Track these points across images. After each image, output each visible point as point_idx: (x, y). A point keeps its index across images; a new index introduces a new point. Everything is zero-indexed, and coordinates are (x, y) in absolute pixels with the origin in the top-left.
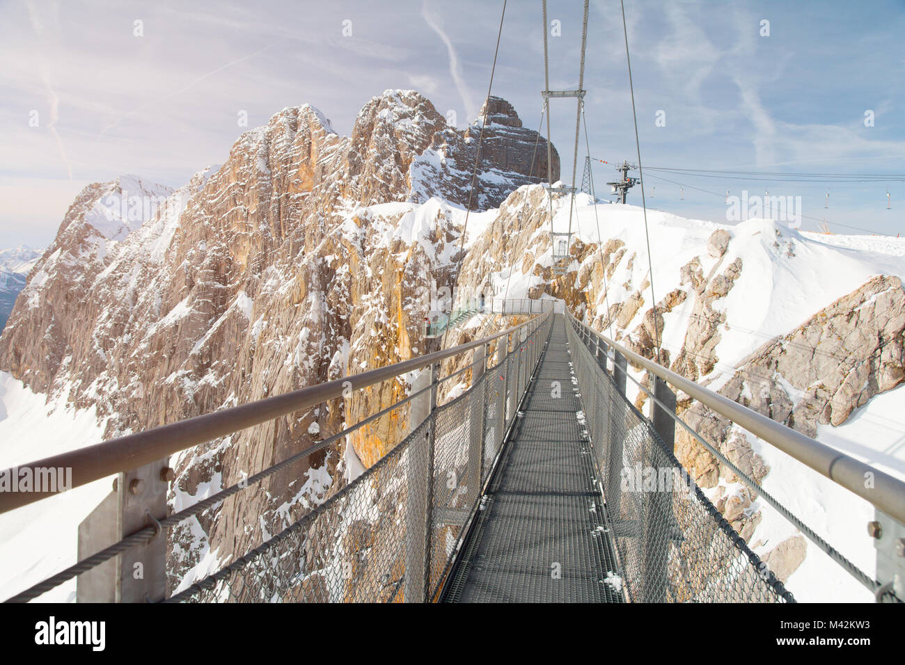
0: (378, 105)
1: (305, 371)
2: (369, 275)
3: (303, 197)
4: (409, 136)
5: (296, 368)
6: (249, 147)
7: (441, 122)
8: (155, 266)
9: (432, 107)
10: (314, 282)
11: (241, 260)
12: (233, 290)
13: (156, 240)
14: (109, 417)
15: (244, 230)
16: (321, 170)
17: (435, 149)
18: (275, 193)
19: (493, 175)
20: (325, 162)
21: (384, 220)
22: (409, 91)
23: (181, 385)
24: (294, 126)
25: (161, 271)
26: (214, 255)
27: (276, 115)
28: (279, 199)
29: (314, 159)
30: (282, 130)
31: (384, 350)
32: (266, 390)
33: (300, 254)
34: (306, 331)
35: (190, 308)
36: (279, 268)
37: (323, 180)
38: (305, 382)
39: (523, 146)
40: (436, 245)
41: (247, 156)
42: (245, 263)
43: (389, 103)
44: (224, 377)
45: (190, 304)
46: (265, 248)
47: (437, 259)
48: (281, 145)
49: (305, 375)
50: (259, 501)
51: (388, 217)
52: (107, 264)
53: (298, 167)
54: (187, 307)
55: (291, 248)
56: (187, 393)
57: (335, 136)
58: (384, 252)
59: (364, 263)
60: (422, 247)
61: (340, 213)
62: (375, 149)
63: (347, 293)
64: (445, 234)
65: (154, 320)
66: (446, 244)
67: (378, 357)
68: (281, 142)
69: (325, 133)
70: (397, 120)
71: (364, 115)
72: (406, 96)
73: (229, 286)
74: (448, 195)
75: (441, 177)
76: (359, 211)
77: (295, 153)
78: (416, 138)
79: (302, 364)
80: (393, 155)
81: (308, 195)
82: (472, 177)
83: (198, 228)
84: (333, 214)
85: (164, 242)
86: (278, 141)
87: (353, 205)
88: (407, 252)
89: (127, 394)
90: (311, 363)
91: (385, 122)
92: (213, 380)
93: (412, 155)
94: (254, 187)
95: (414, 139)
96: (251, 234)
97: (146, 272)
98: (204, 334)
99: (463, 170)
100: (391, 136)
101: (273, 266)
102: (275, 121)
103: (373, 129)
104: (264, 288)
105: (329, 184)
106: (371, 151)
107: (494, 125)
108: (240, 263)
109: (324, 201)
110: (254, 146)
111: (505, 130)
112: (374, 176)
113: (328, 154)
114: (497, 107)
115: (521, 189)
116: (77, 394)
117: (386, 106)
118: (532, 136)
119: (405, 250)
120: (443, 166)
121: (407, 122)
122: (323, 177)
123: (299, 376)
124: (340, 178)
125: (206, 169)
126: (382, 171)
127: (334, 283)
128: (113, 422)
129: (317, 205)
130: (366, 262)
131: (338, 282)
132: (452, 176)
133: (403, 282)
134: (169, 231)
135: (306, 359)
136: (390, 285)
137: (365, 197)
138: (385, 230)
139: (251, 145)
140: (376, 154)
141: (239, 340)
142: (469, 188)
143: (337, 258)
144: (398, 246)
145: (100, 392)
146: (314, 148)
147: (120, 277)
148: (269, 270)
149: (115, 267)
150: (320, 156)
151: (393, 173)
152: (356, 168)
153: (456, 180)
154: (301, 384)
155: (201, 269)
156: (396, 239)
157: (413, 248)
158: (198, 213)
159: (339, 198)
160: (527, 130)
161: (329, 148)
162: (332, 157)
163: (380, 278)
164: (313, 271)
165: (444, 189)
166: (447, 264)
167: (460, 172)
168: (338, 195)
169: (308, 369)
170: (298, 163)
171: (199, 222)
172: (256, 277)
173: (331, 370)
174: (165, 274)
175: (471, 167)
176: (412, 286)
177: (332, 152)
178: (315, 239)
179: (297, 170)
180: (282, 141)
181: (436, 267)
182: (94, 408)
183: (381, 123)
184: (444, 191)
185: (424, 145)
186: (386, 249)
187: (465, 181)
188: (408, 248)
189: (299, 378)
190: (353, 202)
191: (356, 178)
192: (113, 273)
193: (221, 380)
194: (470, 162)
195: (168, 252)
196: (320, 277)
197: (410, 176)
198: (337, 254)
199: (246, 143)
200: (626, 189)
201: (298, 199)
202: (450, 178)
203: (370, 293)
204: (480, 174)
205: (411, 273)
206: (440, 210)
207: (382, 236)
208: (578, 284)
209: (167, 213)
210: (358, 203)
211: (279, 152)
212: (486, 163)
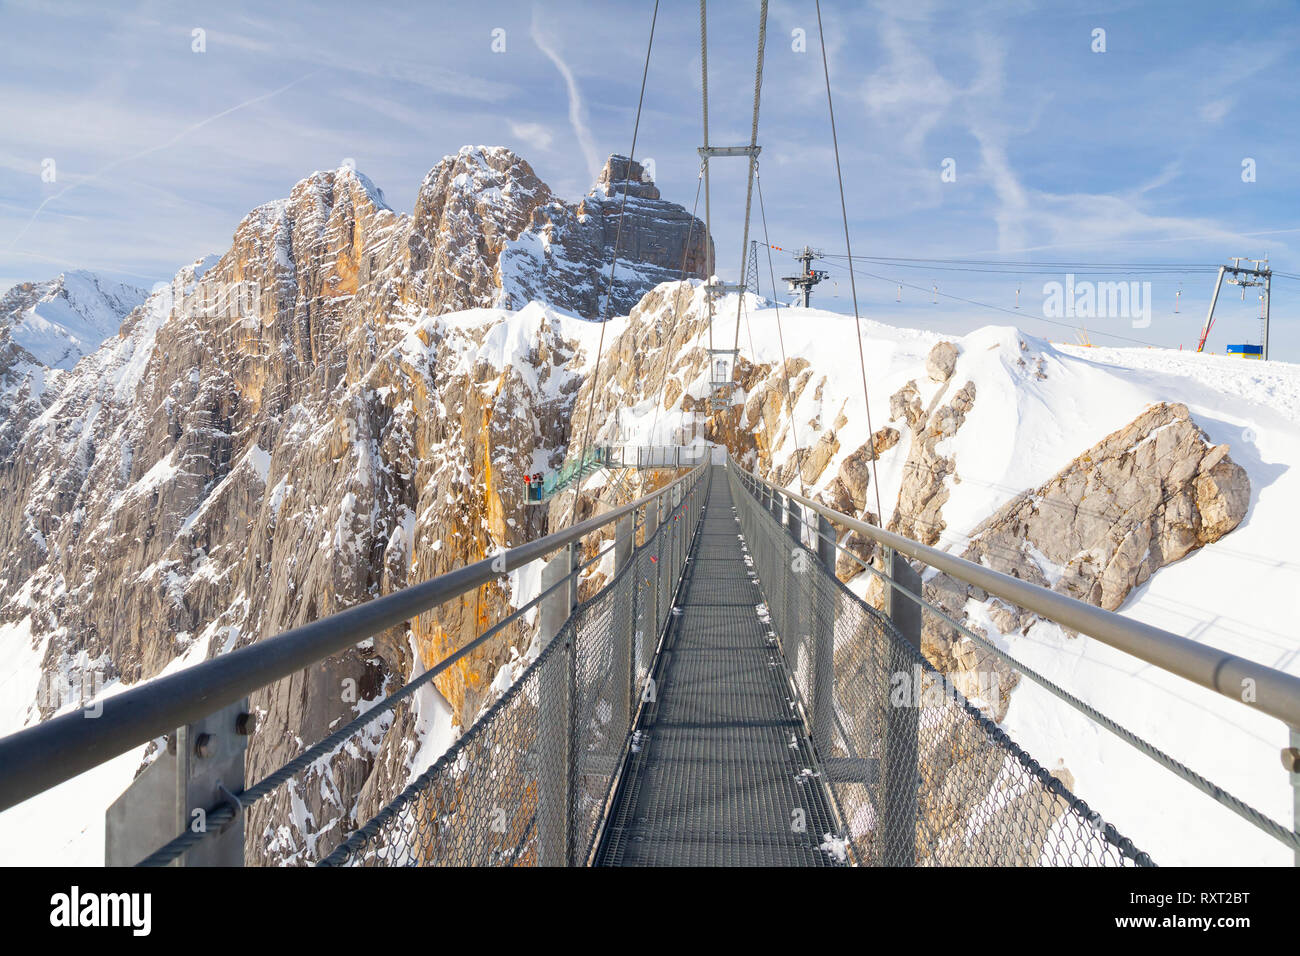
0: (451, 168)
1: (350, 557)
2: (443, 414)
3: (343, 303)
4: (497, 213)
5: (337, 553)
6: (263, 230)
7: (543, 193)
8: (122, 406)
9: (531, 171)
10: (361, 427)
11: (253, 396)
12: (241, 439)
13: (121, 369)
14: (51, 634)
15: (256, 351)
16: (369, 263)
17: (536, 231)
18: (302, 297)
19: (619, 267)
20: (376, 251)
21: (463, 335)
22: (497, 148)
23: (164, 583)
24: (329, 199)
25: (131, 414)
26: (211, 389)
27: (301, 182)
28: (308, 306)
29: (358, 246)
30: (311, 204)
31: (465, 523)
32: (292, 586)
33: (340, 385)
34: (351, 499)
35: (176, 468)
36: (310, 407)
37: (372, 278)
38: (351, 572)
39: (661, 227)
40: (539, 369)
41: (259, 242)
42: (258, 400)
43: (468, 166)
44: (228, 569)
45: (176, 462)
46: (288, 377)
47: (540, 390)
48: (310, 226)
49: (350, 563)
50: (285, 751)
51: (469, 330)
52: (47, 405)
53: (335, 258)
54: (171, 466)
55: (326, 377)
56: (173, 594)
57: (389, 213)
58: (464, 381)
59: (434, 398)
60: (518, 373)
61: (398, 325)
62: (448, 232)
63: (409, 442)
64: (551, 354)
65: (121, 487)
66: (554, 369)
67: (457, 534)
68: (310, 222)
69: (375, 209)
70: (480, 191)
71: (431, 183)
72: (493, 155)
73: (234, 434)
74: (555, 298)
75: (545, 271)
76: (426, 322)
77: (331, 238)
78: (508, 215)
79: (346, 547)
80: (474, 241)
81: (350, 299)
82: (589, 271)
83: (186, 351)
84: (388, 327)
85: (135, 370)
86: (305, 220)
87: (417, 314)
88: (498, 380)
89: (80, 599)
90: (359, 544)
91: (462, 193)
92: (212, 573)
93: (502, 240)
94: (270, 288)
95: (505, 217)
96: (266, 358)
97: (108, 416)
98: (198, 507)
99: (576, 261)
100: (471, 212)
101: (301, 404)
102: (300, 191)
103: (444, 203)
104: (287, 437)
105: (381, 284)
106: (443, 234)
107: (619, 197)
108: (251, 400)
109: (375, 308)
110: (269, 228)
111: (635, 203)
112: (447, 271)
113: (380, 239)
114: (624, 171)
115: (659, 288)
117: (463, 169)
118: (676, 213)
119: (493, 377)
120: (548, 255)
121: (495, 192)
122: (373, 273)
123: (341, 564)
124: (398, 273)
125: (198, 262)
126: (458, 263)
127: (391, 428)
128: (60, 641)
129: (363, 313)
130: (438, 396)
131: (396, 425)
132: (560, 270)
133: (491, 425)
134: (142, 354)
135: (352, 539)
136: (473, 429)
137: (435, 301)
138: (465, 349)
139: (265, 227)
140: (450, 240)
141: (250, 512)
142: (586, 287)
143: (395, 390)
144: (484, 372)
145: (36, 596)
146: (359, 230)
147: (68, 423)
148: (294, 409)
149: (60, 409)
150: (368, 242)
151: (474, 266)
152: (420, 259)
153: (566, 275)
154: (345, 576)
155: (193, 409)
156: (481, 362)
157: (506, 373)
158: (187, 327)
159: (396, 303)
160: (667, 203)
161: (380, 231)
162: (386, 244)
163: (459, 419)
164: (359, 411)
165: (549, 288)
166: (555, 398)
167: (572, 264)
168: (396, 299)
169: (355, 554)
170: (335, 253)
171: (188, 340)
172: (276, 420)
173: (389, 554)
174: (137, 418)
175: (588, 256)
176: (505, 429)
177: (385, 236)
178: (361, 364)
179: (334, 263)
180: (312, 221)
181: (539, 401)
182: (29, 620)
183: (456, 195)
184: (549, 291)
185: (520, 225)
186: (466, 376)
187: (579, 277)
188: (498, 374)
189: (341, 568)
190: (417, 310)
191: (420, 274)
192: (57, 417)
193: (225, 573)
194: (586, 250)
195: (141, 385)
196: (371, 419)
197: (500, 271)
198: (396, 385)
199: (258, 223)
200: (808, 287)
201: (336, 304)
202: (557, 273)
203: (444, 441)
204: (601, 267)
205: (503, 410)
206: (543, 320)
207: (460, 358)
208: (744, 422)
209: (139, 328)
210: (424, 310)
211: (306, 237)
212: (608, 251)
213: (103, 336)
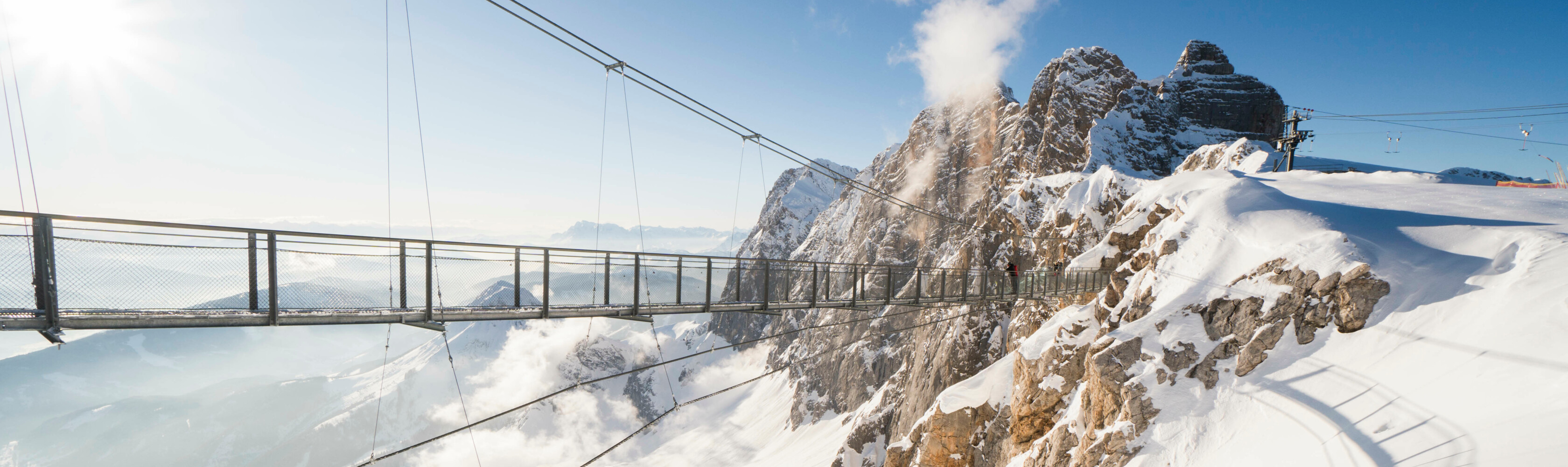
0: (1057, 67)
1: (964, 344)
3: (982, 171)
4: (1092, 99)
5: (955, 341)
6: (928, 124)
7: (1130, 79)
8: (841, 244)
9: (1120, 64)
10: (977, 257)
11: (919, 237)
12: (911, 265)
13: (841, 220)
14: (799, 380)
15: (922, 207)
16: (1000, 142)
17: (1121, 109)
19: (1192, 133)
20: (1004, 133)
21: (1051, 192)
22: (1093, 48)
23: (861, 355)
25: (845, 248)
26: (893, 233)
28: (956, 175)
33: (972, 229)
36: (954, 244)
37: (1002, 152)
39: (1232, 96)
40: (1106, 216)
41: (925, 134)
42: (923, 239)
43: (1070, 64)
44: (900, 349)
46: (943, 224)
48: (959, 119)
49: (964, 348)
51: (1056, 189)
52: (800, 243)
53: (976, 141)
55: (966, 223)
56: (866, 362)
57: (1017, 104)
58: (1049, 226)
59: (1029, 238)
60: (1089, 220)
61: (1014, 186)
62: (1052, 116)
64: (1115, 205)
69: (1005, 104)
70: (1079, 82)
71: (1041, 81)
72: (1090, 54)
74: (1133, 161)
75: (1126, 141)
76: (1027, 183)
77: (973, 127)
78: (1100, 99)
79: (962, 337)
80: (1073, 121)
81: (986, 168)
82: (1164, 138)
83: (878, 207)
84: (1007, 187)
85: (849, 221)
86: (956, 116)
87: (1025, 178)
88: (1073, 225)
89: (815, 360)
90: (971, 337)
91: (1064, 85)
92: (890, 351)
93: (1095, 118)
94: (932, 164)
95: (1098, 101)
96: (930, 210)
97: (833, 250)
99: (1153, 131)
100: (1071, 100)
101: (948, 242)
103: (1051, 95)
106: (1049, 118)
107: (1196, 75)
108: (918, 240)
109: (997, 175)
110: (932, 124)
111: (1212, 79)
112: (1052, 145)
113: (1007, 125)
114: (1202, 53)
116: (774, 358)
117: (1066, 68)
118: (1249, 83)
119: (1069, 223)
120: (1129, 129)
121: (1090, 82)
123: (958, 348)
124: (1015, 149)
125: (889, 149)
126: (1060, 138)
128: (804, 384)
129: (992, 178)
130: (1031, 237)
132: (1139, 139)
134: (853, 211)
135: (967, 333)
137: (1041, 168)
138: (1052, 203)
139: (930, 122)
140: (1054, 122)
142: (1161, 150)
143: (1001, 233)
145: (792, 357)
146: (993, 120)
147: (811, 254)
148: (943, 245)
149: (806, 245)
150: (1000, 127)
151: (1072, 140)
152: (1032, 138)
153: (1144, 143)
154: (961, 356)
155: (882, 246)
156: (1063, 211)
157: (1079, 220)
159: (1013, 171)
160: (1240, 76)
161: (1008, 119)
162: (1011, 128)
164: (976, 247)
165: (1129, 154)
167: (1150, 134)
168: (1013, 167)
169: (968, 342)
172: (933, 253)
173: (990, 344)
174: (850, 251)
175: (1164, 127)
177: (1012, 122)
178: (987, 214)
179: (974, 144)
182: (787, 370)
183: (1060, 88)
184: (1129, 156)
185: (1108, 106)
186: (1051, 222)
187: (1155, 144)
188: (1074, 220)
189: (958, 351)
190: (1028, 175)
191: (1031, 149)
192: (805, 250)
194: (1162, 122)
195: (852, 231)
196: (983, 252)
197: (1089, 142)
198: (1002, 229)
199: (925, 120)
202: (1137, 142)
204: (1174, 134)
205: (1076, 246)
206: (1112, 181)
207: (1048, 210)
209: (852, 193)
210: (1033, 175)
211: (957, 127)
212: (1183, 121)
213: (832, 199)
